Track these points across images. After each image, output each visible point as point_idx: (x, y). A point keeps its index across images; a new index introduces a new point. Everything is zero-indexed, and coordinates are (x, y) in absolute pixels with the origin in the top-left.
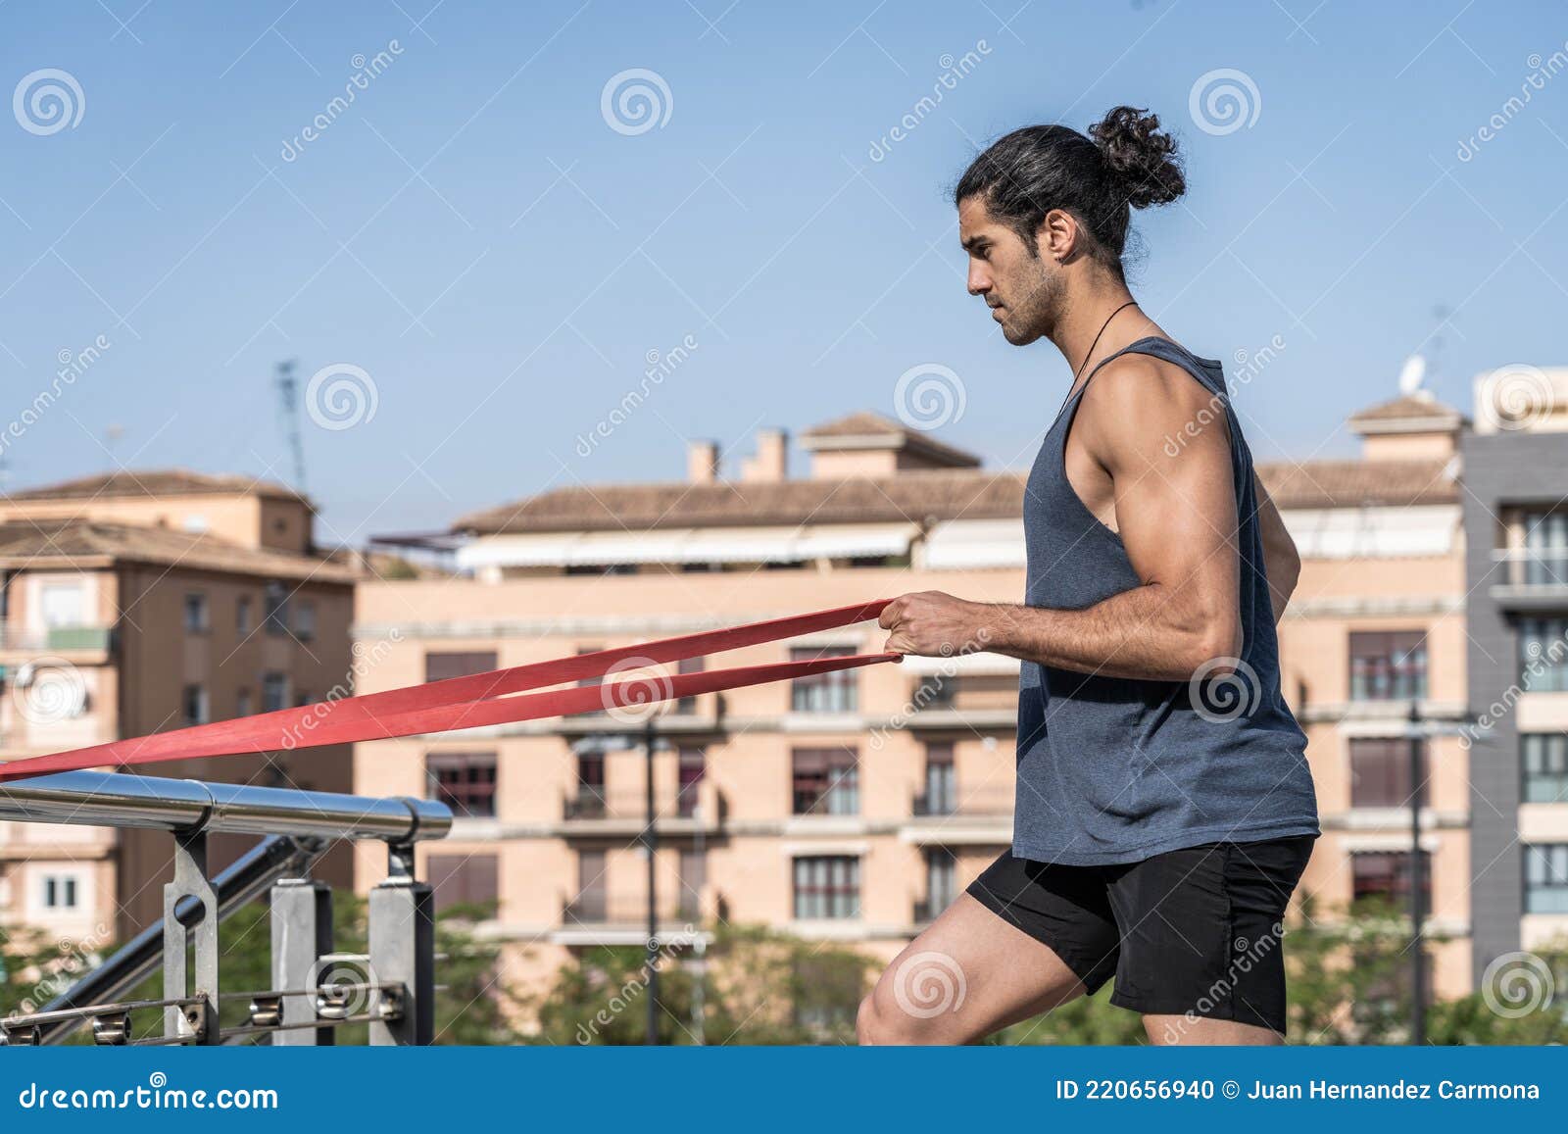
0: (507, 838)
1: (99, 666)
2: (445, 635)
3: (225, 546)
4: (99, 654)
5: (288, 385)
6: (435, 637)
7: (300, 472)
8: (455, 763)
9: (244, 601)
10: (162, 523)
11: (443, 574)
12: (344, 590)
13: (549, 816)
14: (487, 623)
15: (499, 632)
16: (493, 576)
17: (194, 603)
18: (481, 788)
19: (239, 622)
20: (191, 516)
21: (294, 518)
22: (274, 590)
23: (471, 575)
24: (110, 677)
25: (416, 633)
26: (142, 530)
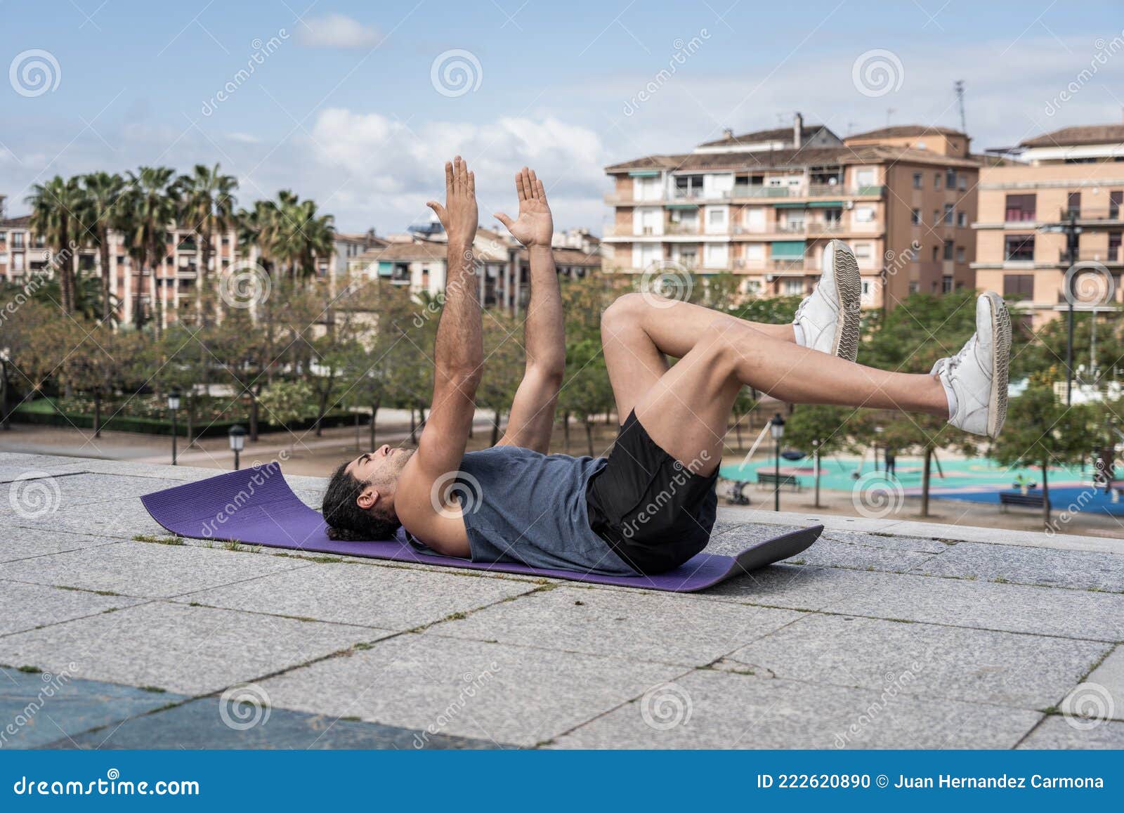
0: (1037, 269)
1: (878, 201)
2: (1015, 188)
3: (933, 154)
4: (878, 197)
5: (960, 90)
6: (1010, 189)
7: (964, 125)
8: (1017, 239)
9: (938, 176)
10: (908, 145)
11: (1015, 163)
12: (975, 171)
13: (1054, 260)
14: (1032, 183)
15: (1037, 187)
16: (1036, 164)
17: (917, 177)
18: (1027, 249)
19: (935, 184)
20: (919, 143)
21: (961, 143)
22: (950, 172)
23: (1026, 165)
24: (882, 206)
25: (1003, 188)
26: (899, 149)
